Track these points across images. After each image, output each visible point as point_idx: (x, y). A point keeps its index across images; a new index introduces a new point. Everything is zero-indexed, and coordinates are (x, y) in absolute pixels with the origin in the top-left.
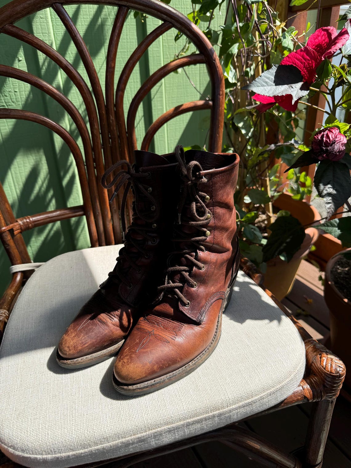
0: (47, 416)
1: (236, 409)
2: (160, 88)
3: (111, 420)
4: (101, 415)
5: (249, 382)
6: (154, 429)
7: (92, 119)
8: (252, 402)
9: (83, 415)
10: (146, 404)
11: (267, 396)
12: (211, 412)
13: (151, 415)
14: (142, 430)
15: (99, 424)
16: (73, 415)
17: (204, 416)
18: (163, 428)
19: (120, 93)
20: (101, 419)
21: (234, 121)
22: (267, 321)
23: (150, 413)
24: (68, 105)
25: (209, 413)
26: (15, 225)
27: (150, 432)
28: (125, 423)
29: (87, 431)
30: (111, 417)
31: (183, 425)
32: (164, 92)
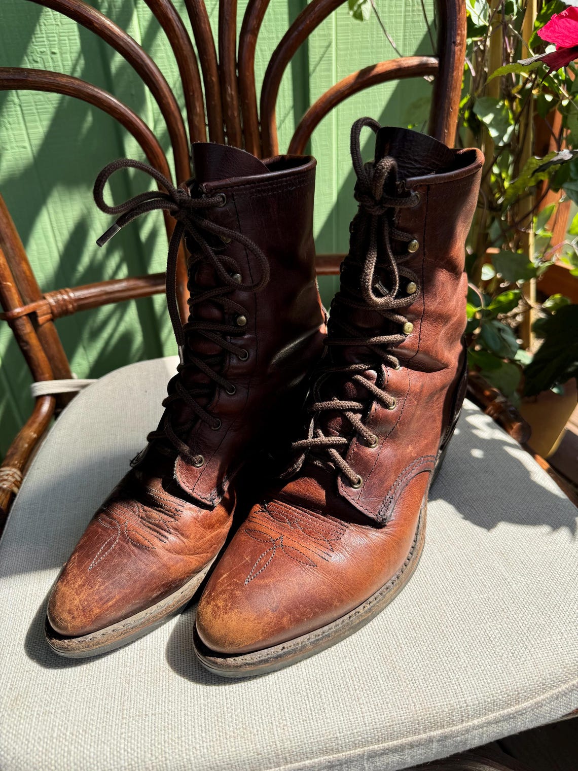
0: (72, 709)
1: (481, 726)
2: (326, 51)
3: (204, 735)
4: (183, 719)
5: (512, 668)
6: (296, 761)
7: (191, 94)
8: (516, 712)
9: (144, 716)
10: (281, 703)
11: (551, 701)
12: (425, 732)
13: (290, 729)
14: (270, 763)
15: (177, 741)
16: (125, 712)
17: (410, 739)
18: (316, 760)
19: (248, 38)
20: (183, 728)
21: (476, 110)
22: (545, 529)
23: (289, 724)
24: (143, 61)
25: (419, 734)
26: (41, 306)
27: (287, 767)
28: (233, 744)
29: (150, 756)
30: (203, 725)
31: (361, 757)
32: (334, 58)
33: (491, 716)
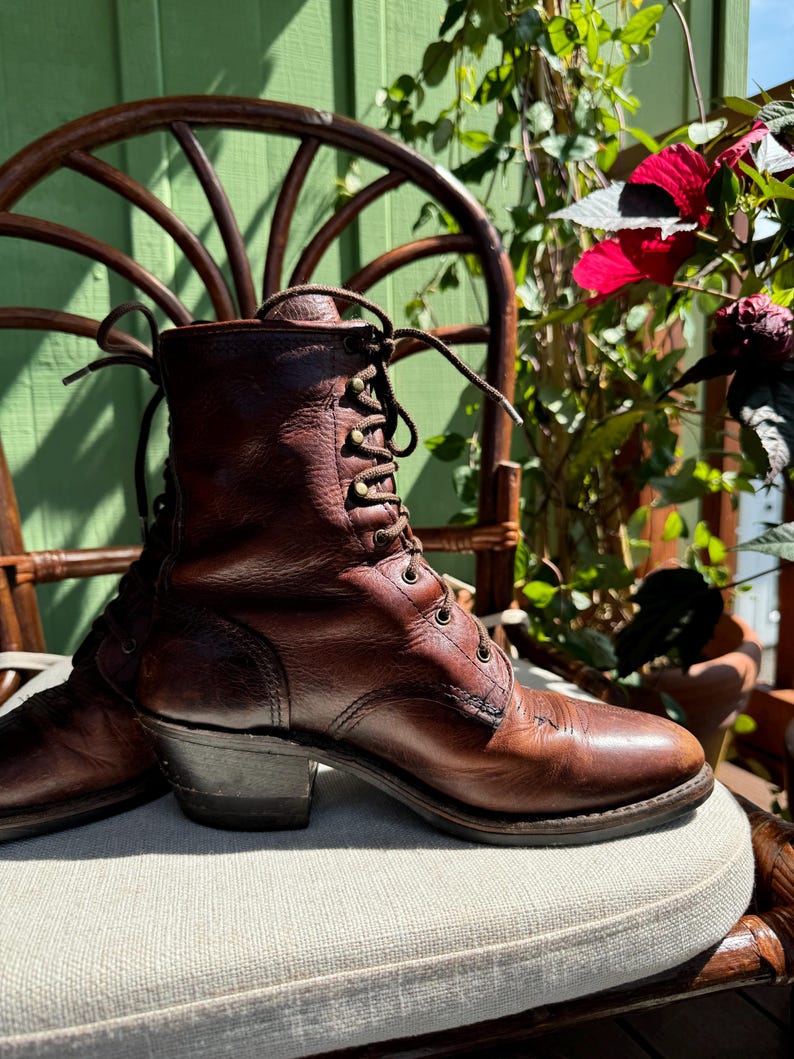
1: (556, 946)
4: (151, 930)
8: (603, 930)
9: (96, 931)
10: (287, 911)
11: (649, 921)
15: (139, 950)
16: (70, 928)
17: (460, 954)
18: (331, 977)
20: (150, 938)
23: (296, 928)
25: (473, 946)
26: (23, 561)
27: (290, 984)
30: (178, 934)
33: (569, 930)
